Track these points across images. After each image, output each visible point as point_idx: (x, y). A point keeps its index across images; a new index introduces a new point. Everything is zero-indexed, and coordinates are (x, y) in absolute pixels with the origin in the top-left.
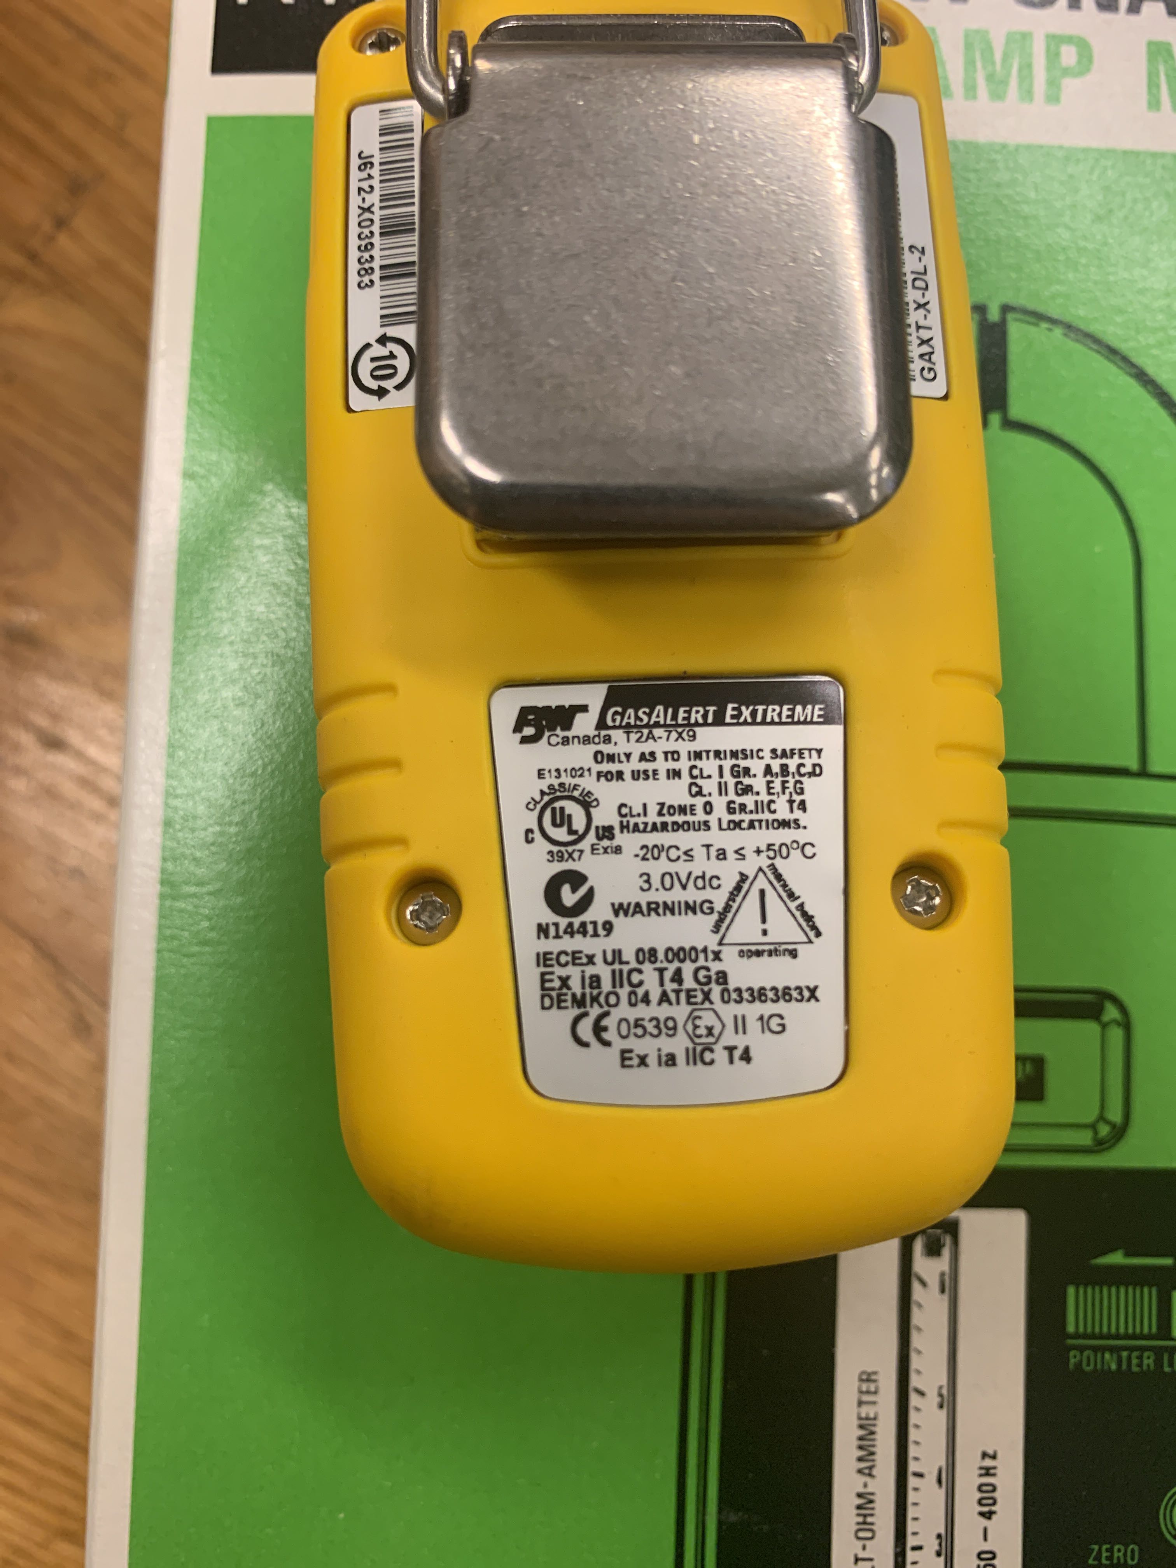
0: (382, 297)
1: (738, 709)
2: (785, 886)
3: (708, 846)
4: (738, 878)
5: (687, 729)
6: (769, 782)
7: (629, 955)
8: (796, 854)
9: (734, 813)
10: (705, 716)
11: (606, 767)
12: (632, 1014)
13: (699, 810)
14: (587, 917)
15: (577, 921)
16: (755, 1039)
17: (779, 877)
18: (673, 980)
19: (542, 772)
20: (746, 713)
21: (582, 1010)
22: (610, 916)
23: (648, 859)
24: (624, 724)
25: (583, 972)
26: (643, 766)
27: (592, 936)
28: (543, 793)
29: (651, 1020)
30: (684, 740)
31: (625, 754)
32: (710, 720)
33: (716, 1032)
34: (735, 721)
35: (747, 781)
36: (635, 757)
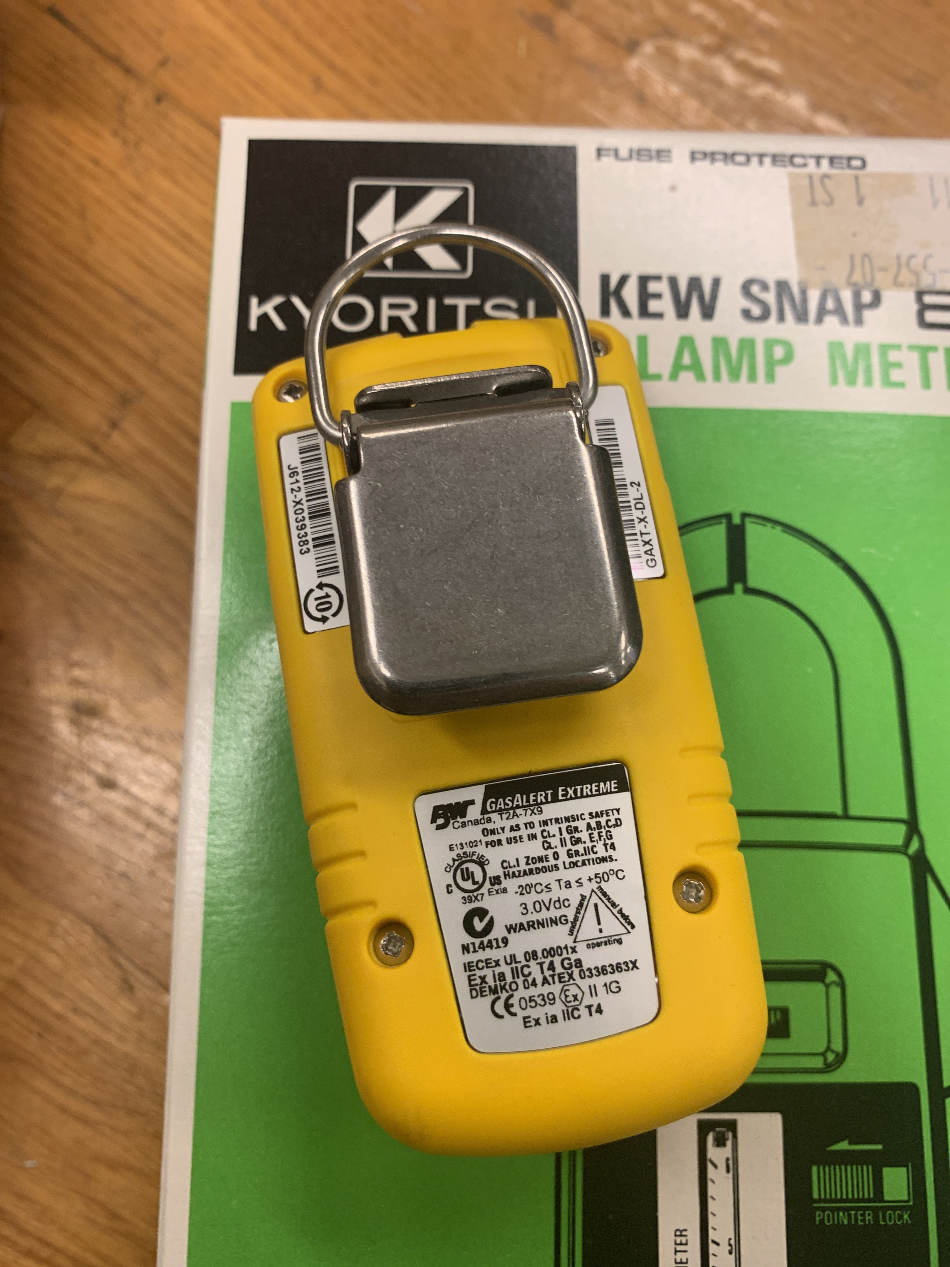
0: (316, 559)
1: (566, 790)
2: (609, 899)
3: (559, 881)
4: (580, 898)
5: (537, 807)
6: (590, 834)
7: (520, 957)
8: (613, 878)
9: (572, 857)
10: (546, 798)
11: (490, 838)
12: (527, 994)
13: (551, 858)
14: (491, 936)
15: (485, 940)
16: (603, 998)
17: (605, 894)
18: (549, 969)
19: (452, 846)
20: (571, 792)
21: (496, 995)
22: (505, 934)
23: (524, 894)
24: (498, 809)
25: (493, 971)
26: (513, 834)
27: (496, 948)
28: (454, 860)
29: (539, 996)
30: (535, 814)
31: (501, 828)
32: (549, 799)
33: (579, 998)
34: (565, 798)
35: (577, 835)
36: (507, 829)
